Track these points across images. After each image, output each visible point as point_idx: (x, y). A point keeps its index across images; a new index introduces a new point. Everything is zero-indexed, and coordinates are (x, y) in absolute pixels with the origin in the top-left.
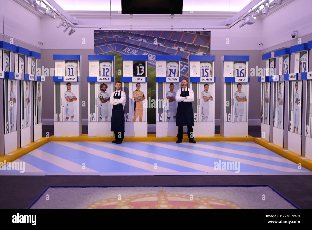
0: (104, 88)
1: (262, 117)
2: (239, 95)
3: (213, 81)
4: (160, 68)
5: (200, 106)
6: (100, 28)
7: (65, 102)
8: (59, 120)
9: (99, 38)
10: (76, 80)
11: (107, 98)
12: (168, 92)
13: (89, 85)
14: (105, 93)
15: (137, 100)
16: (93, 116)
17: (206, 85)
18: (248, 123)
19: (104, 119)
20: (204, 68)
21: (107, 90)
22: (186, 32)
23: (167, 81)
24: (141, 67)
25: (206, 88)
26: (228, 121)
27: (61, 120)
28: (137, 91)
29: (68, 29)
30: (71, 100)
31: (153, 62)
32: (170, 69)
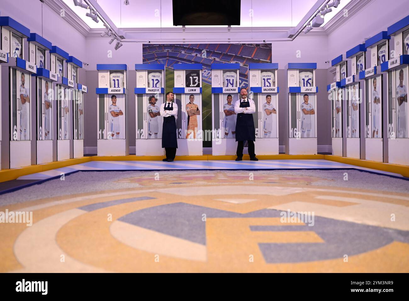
0: (154, 100)
1: (333, 130)
2: (306, 107)
3: (276, 91)
4: (216, 78)
5: (261, 120)
6: (150, 42)
7: (110, 117)
8: (102, 138)
9: (149, 53)
10: (122, 92)
11: (157, 112)
12: (225, 104)
13: (136, 97)
14: (154, 106)
15: (190, 115)
16: (141, 133)
17: (268, 96)
18: (317, 139)
19: (153, 136)
20: (266, 78)
21: (156, 102)
22: (244, 45)
23: (224, 92)
24: (194, 77)
25: (268, 100)
26: (294, 137)
27: (105, 137)
28: (191, 104)
29: (114, 41)
30: (116, 114)
31: (208, 79)
32: (227, 80)
